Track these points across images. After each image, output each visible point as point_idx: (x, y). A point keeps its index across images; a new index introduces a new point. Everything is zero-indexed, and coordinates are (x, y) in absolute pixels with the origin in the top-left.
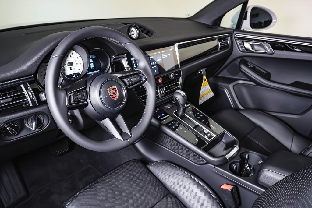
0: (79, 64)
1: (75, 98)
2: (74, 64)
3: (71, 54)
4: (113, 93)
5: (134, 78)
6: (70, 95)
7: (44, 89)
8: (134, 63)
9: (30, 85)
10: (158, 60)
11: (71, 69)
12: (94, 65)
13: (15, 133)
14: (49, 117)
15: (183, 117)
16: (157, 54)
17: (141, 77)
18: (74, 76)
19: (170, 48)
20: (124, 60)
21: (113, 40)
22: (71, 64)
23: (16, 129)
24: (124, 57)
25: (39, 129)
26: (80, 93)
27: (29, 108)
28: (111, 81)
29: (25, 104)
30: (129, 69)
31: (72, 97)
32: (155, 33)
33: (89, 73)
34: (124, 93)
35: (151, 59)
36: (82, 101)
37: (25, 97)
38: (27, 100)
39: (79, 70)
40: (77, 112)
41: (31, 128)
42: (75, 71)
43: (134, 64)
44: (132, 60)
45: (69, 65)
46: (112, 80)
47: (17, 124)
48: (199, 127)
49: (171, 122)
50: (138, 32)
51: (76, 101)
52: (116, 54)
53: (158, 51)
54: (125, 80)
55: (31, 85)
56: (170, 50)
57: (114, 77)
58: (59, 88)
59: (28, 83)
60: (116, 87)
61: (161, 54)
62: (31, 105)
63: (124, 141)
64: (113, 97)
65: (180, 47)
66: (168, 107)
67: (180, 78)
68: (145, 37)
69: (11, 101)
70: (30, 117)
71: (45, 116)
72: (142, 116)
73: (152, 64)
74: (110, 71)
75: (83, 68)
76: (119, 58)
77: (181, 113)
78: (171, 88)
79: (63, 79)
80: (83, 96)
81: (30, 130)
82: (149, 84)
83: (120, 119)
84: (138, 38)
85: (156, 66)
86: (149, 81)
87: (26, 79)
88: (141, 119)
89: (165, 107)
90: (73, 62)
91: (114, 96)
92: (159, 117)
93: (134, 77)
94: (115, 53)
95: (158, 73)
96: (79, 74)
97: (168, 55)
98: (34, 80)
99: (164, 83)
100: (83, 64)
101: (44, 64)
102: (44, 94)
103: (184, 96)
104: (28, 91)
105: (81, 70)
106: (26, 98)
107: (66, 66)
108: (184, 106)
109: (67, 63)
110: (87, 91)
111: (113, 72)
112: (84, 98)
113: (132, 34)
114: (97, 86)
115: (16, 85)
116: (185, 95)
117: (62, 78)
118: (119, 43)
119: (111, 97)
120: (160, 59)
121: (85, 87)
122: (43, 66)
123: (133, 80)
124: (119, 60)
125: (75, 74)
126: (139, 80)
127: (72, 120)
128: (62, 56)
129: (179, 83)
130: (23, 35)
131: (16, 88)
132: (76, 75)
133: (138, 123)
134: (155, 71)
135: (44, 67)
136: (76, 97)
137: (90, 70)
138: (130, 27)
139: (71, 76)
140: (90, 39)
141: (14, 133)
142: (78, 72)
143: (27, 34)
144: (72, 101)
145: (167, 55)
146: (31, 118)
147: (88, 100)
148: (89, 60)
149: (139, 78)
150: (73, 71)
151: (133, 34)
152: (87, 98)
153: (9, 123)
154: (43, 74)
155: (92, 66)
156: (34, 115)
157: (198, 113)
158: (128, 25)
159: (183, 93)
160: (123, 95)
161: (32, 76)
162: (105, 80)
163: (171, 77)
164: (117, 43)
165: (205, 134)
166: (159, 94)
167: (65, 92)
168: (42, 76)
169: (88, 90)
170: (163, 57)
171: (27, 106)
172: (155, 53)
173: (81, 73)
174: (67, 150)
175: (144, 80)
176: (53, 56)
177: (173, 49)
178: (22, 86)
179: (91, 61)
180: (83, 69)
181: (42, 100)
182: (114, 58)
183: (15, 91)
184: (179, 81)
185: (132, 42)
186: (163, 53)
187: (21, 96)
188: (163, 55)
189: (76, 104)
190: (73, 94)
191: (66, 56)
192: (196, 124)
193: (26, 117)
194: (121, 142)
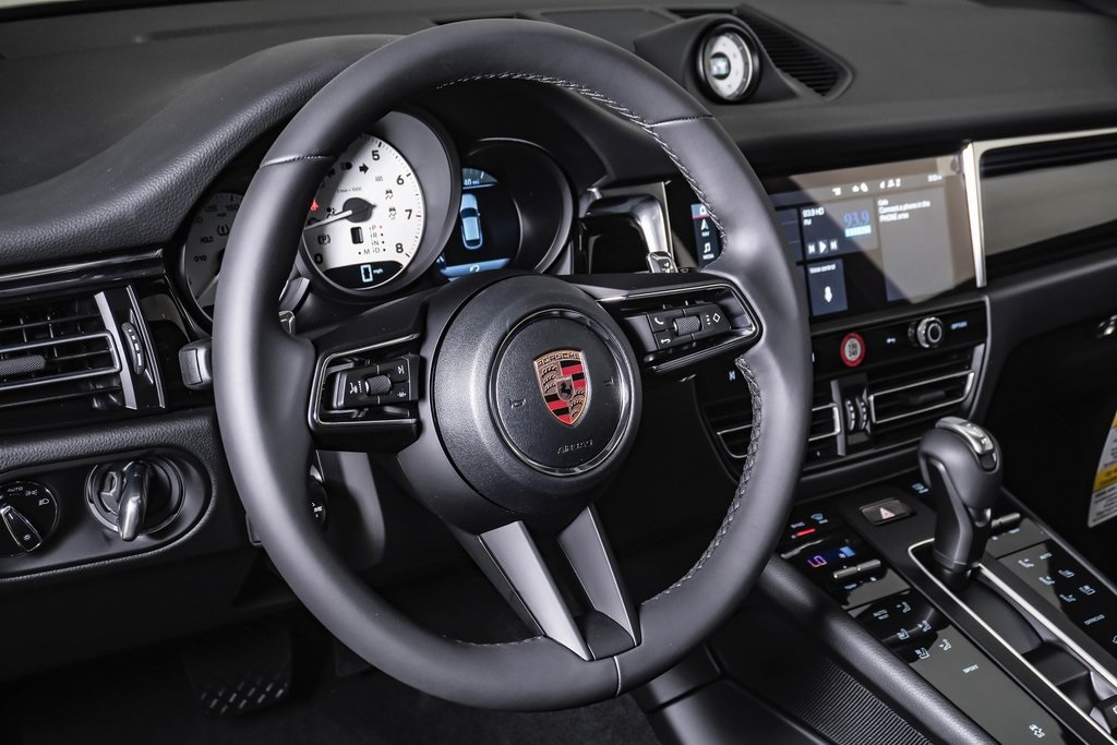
0: (401, 214)
1: (355, 389)
2: (375, 211)
3: (366, 158)
4: (564, 385)
5: (689, 315)
6: (334, 369)
7: (208, 327)
8: (706, 234)
9: (139, 297)
10: (849, 233)
11: (356, 236)
12: (483, 227)
13: (34, 540)
14: (213, 479)
15: (969, 584)
16: (849, 198)
17: (729, 315)
18: (367, 277)
19: (934, 170)
20: (652, 214)
21: (596, 96)
22: (361, 210)
23: (40, 517)
24: (650, 199)
25: (153, 536)
26: (387, 366)
27: (119, 417)
28: (555, 317)
29: (102, 396)
30: (671, 268)
31: (340, 383)
32: (854, 75)
33: (449, 270)
34: (625, 393)
35: (807, 222)
36: (389, 410)
37: (108, 360)
38: (117, 374)
39: (399, 248)
40: (355, 469)
41: (116, 528)
42: (377, 251)
43: (706, 239)
44: (694, 216)
45: (349, 213)
46: (562, 316)
47: (47, 496)
48: (1060, 657)
49: (889, 602)
50: (753, 62)
51: (360, 408)
52: (611, 175)
53: (858, 181)
54: (640, 323)
55: (145, 300)
56: (933, 178)
57: (583, 301)
58: (282, 328)
59: (129, 290)
60: (581, 356)
61: (875, 195)
62: (131, 403)
63: (592, 660)
64: (556, 405)
65: (992, 166)
66: (886, 514)
67: (980, 349)
68: (791, 95)
69: (39, 374)
70: (118, 465)
71: (194, 472)
72: (712, 537)
73: (811, 249)
74: (566, 269)
75: (420, 236)
76: (622, 200)
77: (956, 556)
78: (913, 400)
79: (310, 289)
80: (398, 383)
81: (109, 539)
82: (771, 361)
83: (586, 536)
84: (748, 96)
85: (833, 267)
86: (773, 343)
87: (125, 263)
88: (707, 555)
89: (865, 510)
90: (372, 203)
91: (564, 401)
92: (820, 562)
93: (691, 310)
94: (603, 172)
95: (843, 307)
96: (394, 266)
97: (914, 206)
98: (162, 276)
99: (874, 371)
100: (422, 214)
101: (221, 200)
102: (202, 353)
103: (985, 456)
104: (128, 331)
105: (411, 248)
106: (111, 365)
107: (331, 218)
108: (981, 517)
109: (338, 203)
110: (423, 361)
111: (581, 273)
112: (402, 395)
113: (715, 71)
114: (479, 336)
115: (75, 291)
116: (992, 451)
117: (305, 282)
118: (628, 119)
119: (550, 407)
120: (863, 223)
121: (415, 336)
122: (214, 208)
123: (686, 325)
124: (623, 209)
125: (375, 265)
126: (718, 331)
127: (325, 507)
128: (319, 162)
129: (971, 375)
130: (139, 40)
131: (72, 309)
132: (379, 271)
133: (685, 573)
134: (828, 296)
135: (224, 215)
136: (364, 387)
137: (456, 250)
138: (711, 32)
139: (351, 274)
140: (472, 82)
141: (27, 537)
142: (390, 255)
143: (158, 36)
144: (341, 403)
145: (907, 207)
146: (123, 475)
147: (425, 410)
148: (455, 199)
149: (717, 317)
150: (367, 252)
151: (723, 72)
152: (422, 396)
153: (11, 483)
154: (210, 250)
155: (471, 230)
156: (136, 460)
157: (1069, 574)
158: (701, 21)
159: (979, 440)
160: (616, 405)
161: (159, 252)
162: (526, 311)
163: (922, 338)
164: (617, 113)
165: (1094, 702)
166: (838, 430)
167: (312, 352)
168: (204, 258)
169: (428, 352)
170: (883, 218)
171: (114, 406)
172: (837, 191)
173: (405, 265)
174: (281, 692)
175: (747, 333)
176: (272, 158)
177: (953, 173)
178: (101, 299)
179: (469, 202)
180: (418, 240)
181: (187, 384)
182: (598, 196)
183: (64, 325)
184: (967, 364)
185: (699, 115)
186: (887, 193)
187: (88, 350)
188: (885, 202)
189: (358, 420)
190: (351, 365)
191: (337, 166)
192: (1045, 636)
193: (101, 465)
194: (576, 667)
